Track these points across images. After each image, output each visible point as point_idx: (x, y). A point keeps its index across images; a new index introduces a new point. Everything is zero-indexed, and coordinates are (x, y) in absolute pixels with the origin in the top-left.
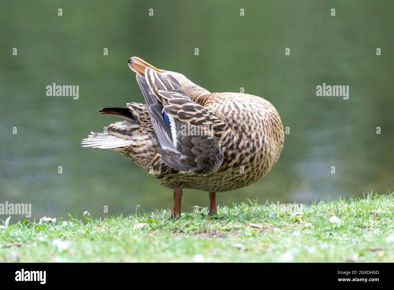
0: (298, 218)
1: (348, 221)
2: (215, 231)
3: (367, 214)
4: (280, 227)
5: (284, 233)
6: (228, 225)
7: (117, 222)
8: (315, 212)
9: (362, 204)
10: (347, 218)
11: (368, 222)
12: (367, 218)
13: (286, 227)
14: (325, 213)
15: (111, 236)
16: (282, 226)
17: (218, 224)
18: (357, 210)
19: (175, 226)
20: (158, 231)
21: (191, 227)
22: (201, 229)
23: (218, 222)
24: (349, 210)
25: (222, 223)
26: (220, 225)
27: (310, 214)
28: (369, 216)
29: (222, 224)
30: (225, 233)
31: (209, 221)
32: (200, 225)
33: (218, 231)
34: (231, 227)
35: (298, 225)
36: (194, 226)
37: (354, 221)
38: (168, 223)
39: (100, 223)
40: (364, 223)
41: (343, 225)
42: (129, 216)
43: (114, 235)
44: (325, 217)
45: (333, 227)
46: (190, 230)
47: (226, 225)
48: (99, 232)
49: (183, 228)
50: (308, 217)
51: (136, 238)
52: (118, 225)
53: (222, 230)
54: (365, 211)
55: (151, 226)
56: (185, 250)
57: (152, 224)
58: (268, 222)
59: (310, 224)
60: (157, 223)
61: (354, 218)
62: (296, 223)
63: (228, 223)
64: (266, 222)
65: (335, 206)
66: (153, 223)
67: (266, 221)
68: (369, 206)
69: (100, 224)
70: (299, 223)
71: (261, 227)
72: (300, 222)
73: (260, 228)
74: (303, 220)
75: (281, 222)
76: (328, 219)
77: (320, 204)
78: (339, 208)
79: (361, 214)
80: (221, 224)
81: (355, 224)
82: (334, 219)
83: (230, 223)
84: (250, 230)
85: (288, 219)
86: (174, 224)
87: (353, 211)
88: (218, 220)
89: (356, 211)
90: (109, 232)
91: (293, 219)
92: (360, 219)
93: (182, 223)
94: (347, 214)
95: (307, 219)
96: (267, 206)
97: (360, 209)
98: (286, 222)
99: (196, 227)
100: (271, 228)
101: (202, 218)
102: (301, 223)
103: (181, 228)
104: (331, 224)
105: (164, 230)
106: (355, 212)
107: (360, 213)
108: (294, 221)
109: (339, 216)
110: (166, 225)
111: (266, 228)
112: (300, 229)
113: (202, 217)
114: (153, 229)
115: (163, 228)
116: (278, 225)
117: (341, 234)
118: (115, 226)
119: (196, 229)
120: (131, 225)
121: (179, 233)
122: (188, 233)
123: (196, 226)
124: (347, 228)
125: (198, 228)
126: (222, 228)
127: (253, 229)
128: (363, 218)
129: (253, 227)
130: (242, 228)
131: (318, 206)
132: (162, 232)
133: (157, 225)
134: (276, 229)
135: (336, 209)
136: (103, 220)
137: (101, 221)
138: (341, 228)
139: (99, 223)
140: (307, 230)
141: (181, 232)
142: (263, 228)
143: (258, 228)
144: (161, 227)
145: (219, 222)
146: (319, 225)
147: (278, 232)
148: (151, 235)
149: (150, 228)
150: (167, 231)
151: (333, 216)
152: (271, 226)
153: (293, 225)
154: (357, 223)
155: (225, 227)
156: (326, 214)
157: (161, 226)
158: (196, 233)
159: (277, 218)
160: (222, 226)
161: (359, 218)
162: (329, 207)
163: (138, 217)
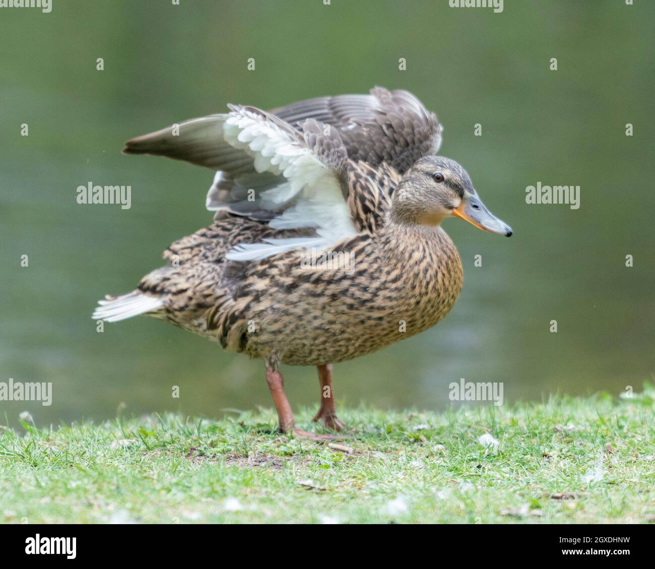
0: (418, 436)
1: (513, 442)
2: (265, 456)
3: (547, 432)
4: (385, 451)
5: (393, 462)
6: (288, 445)
7: (82, 433)
8: (452, 425)
9: (539, 413)
10: (510, 439)
11: (549, 446)
12: (548, 439)
13: (397, 452)
14: (469, 427)
15: (70, 459)
16: (389, 449)
17: (271, 441)
18: (530, 423)
19: (190, 444)
20: (158, 452)
21: (221, 447)
22: (238, 450)
23: (270, 439)
24: (514, 423)
25: (279, 440)
26: (273, 444)
27: (442, 429)
28: (552, 435)
29: (277, 442)
30: (284, 458)
31: (253, 437)
32: (236, 443)
33: (269, 456)
34: (294, 448)
35: (419, 447)
36: (226, 444)
37: (523, 444)
38: (176, 439)
39: (51, 434)
40: (542, 448)
41: (503, 451)
42: (105, 422)
43: (77, 458)
44: (470, 435)
45: (484, 453)
46: (219, 452)
47: (284, 444)
48: (48, 452)
49: (205, 448)
50: (438, 434)
51: (116, 463)
52: (84, 440)
53: (278, 454)
54: (544, 426)
55: (145, 443)
56: (207, 489)
57: (147, 439)
58: (363, 442)
59: (440, 446)
60: (157, 438)
61: (523, 439)
62: (415, 444)
63: (289, 441)
64: (359, 441)
65: (489, 416)
66: (148, 437)
67: (360, 439)
68: (551, 417)
69: (50, 437)
70: (421, 445)
71: (351, 450)
72: (422, 443)
73: (348, 452)
74: (429, 439)
75: (387, 442)
76: (476, 437)
77: (460, 411)
78: (497, 420)
79: (537, 432)
80: (275, 442)
81: (524, 449)
82: (486, 439)
83: (292, 441)
84: (329, 455)
85: (400, 437)
86: (189, 441)
87: (523, 424)
88: (270, 436)
89: (528, 426)
90: (67, 452)
91: (411, 438)
92: (535, 441)
93: (204, 440)
94: (512, 431)
95: (437, 437)
96: (362, 411)
97: (536, 422)
98: (398, 442)
99: (229, 447)
100: (369, 452)
101: (241, 431)
102: (424, 445)
103: (202, 449)
104: (481, 448)
105: (169, 451)
106: (525, 428)
107: (535, 429)
108: (412, 440)
109: (496, 434)
110: (173, 442)
111: (359, 453)
112: (423, 457)
113: (242, 429)
114: (148, 448)
115: (168, 447)
116: (382, 448)
117: (499, 467)
118: (78, 441)
119: (229, 451)
120: (108, 439)
121: (198, 457)
122: (214, 457)
123: (228, 445)
124: (510, 455)
125: (233, 449)
126: (277, 450)
127: (335, 453)
128: (540, 438)
129: (336, 449)
130: (314, 452)
131: (458, 414)
132: (166, 454)
133: (157, 441)
134: (378, 455)
135: (490, 421)
136: (55, 429)
137: (51, 431)
138: (499, 455)
139: (49, 435)
140: (436, 457)
141: (202, 455)
142: (354, 452)
143: (344, 451)
144: (164, 446)
145: (273, 438)
146: (458, 449)
147: (381, 459)
148: (146, 458)
149: (143, 447)
150: (176, 452)
151: (484, 433)
152: (369, 449)
153: (409, 449)
154: (528, 448)
155: (283, 448)
156: (471, 430)
157: (164, 442)
158: (229, 458)
159: (379, 435)
160: (278, 447)
161: (533, 438)
162: (477, 418)
163: (122, 425)
